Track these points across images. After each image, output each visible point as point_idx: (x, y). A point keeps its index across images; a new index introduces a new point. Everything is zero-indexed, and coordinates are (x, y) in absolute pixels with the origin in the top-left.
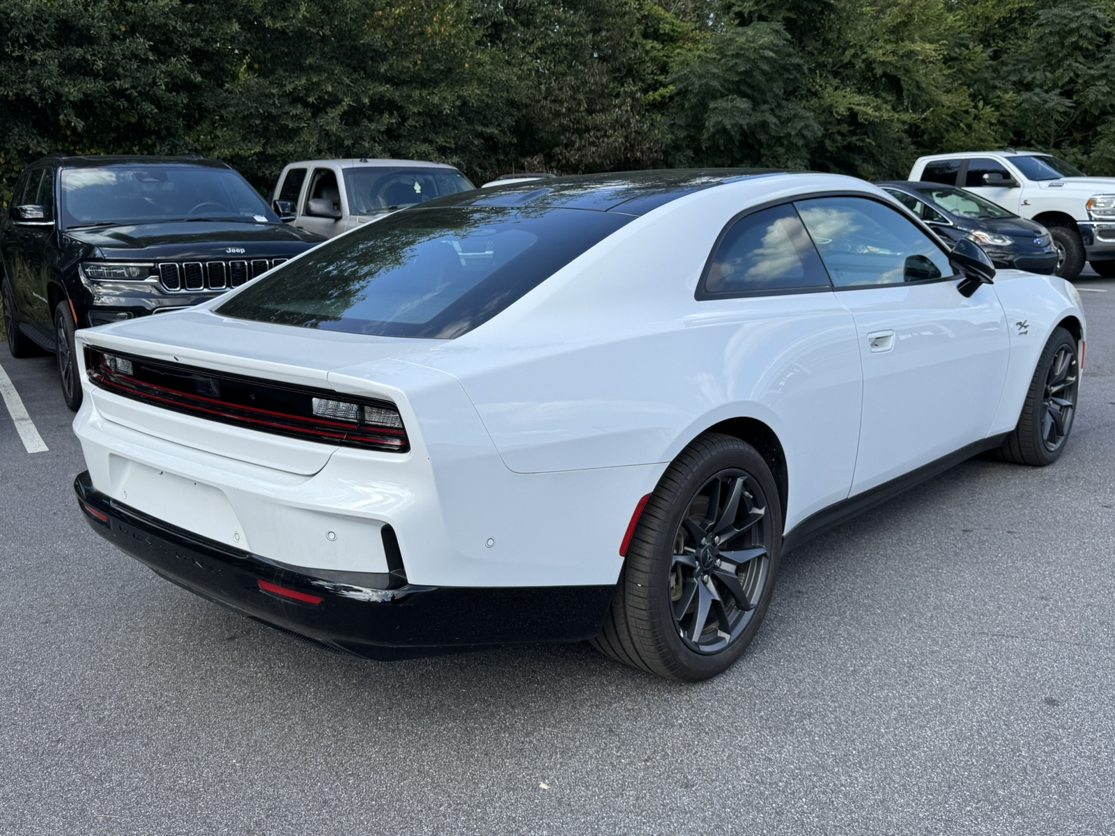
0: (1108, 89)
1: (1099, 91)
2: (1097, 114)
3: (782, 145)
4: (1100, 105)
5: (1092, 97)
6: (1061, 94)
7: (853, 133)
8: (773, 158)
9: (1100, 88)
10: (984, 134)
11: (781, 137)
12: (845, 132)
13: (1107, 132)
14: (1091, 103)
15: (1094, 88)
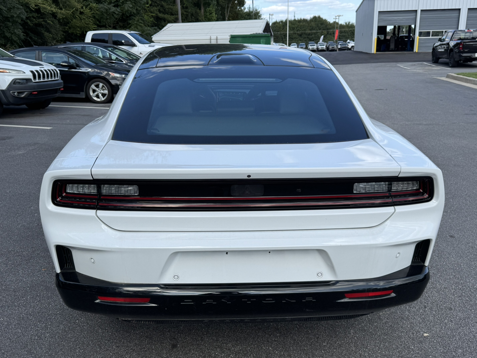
0: (132, 6)
1: (129, 6)
2: (128, 15)
3: (9, 21)
4: (129, 12)
5: (126, 8)
6: (114, 6)
7: (39, 18)
8: (6, 28)
9: (129, 5)
10: (88, 21)
11: (8, 17)
12: (36, 17)
13: (133, 23)
14: (126, 11)
15: (127, 5)
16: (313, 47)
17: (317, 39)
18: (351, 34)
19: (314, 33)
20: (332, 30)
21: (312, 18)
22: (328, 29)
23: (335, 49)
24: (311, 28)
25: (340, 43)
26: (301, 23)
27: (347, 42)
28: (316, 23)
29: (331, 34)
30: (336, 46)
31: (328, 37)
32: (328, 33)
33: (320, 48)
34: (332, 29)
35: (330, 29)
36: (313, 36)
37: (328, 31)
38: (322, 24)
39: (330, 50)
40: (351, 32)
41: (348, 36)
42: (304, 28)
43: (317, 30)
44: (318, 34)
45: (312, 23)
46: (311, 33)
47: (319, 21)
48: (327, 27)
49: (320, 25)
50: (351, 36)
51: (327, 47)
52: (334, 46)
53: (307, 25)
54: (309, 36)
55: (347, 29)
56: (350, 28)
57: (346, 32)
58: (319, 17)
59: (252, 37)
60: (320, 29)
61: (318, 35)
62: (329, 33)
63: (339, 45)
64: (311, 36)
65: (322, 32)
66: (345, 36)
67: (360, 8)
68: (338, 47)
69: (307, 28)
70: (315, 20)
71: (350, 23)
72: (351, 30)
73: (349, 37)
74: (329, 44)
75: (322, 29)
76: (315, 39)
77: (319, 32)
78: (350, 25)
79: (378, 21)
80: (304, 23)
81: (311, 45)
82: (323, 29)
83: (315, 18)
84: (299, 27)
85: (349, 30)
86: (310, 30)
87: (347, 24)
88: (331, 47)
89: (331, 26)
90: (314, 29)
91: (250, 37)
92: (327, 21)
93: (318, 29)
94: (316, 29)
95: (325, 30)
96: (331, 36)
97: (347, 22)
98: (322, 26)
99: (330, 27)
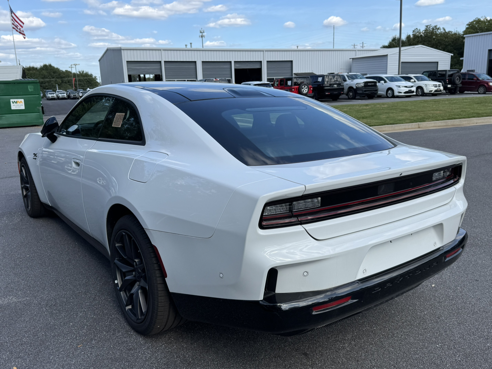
16: (52, 95)
17: (51, 87)
18: (87, 83)
19: (47, 81)
20: (66, 79)
21: (42, 66)
22: (62, 78)
23: (77, 97)
24: (43, 76)
25: (80, 92)
26: (31, 72)
27: (87, 90)
28: (48, 71)
29: (66, 83)
30: (77, 94)
31: (64, 85)
32: (62, 82)
33: (61, 97)
34: (66, 77)
35: (64, 77)
36: (47, 84)
37: (63, 80)
38: (54, 72)
39: (72, 98)
40: (86, 81)
41: (84, 85)
42: (35, 76)
43: (51, 79)
44: (52, 82)
45: (43, 71)
46: (44, 81)
47: (50, 70)
48: (61, 75)
49: (52, 74)
50: (87, 84)
51: (68, 94)
52: (75, 94)
53: (38, 73)
54: (42, 85)
55: (82, 78)
56: (84, 77)
57: (81, 80)
58: (50, 65)
59: (17, 83)
60: (53, 78)
61: (52, 84)
62: (64, 82)
63: (80, 93)
64: (44, 85)
65: (56, 80)
66: (81, 85)
67: (103, 58)
68: (79, 95)
69: (38, 77)
70: (46, 68)
71: (85, 72)
72: (86, 79)
73: (86, 85)
74: (69, 92)
75: (55, 77)
76: (49, 87)
77: (53, 81)
78: (84, 74)
79: (128, 70)
80: (34, 71)
81: (49, 94)
82: (57, 78)
83: (45, 66)
84: (29, 75)
85: (84, 79)
86: (43, 78)
87: (81, 72)
88: (72, 95)
89: (64, 74)
90: (47, 78)
91: (14, 83)
92: (59, 69)
93: (50, 77)
94: (48, 78)
95: (58, 78)
96: (66, 85)
97: (81, 71)
98: (55, 75)
99: (64, 76)
